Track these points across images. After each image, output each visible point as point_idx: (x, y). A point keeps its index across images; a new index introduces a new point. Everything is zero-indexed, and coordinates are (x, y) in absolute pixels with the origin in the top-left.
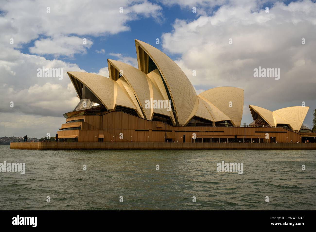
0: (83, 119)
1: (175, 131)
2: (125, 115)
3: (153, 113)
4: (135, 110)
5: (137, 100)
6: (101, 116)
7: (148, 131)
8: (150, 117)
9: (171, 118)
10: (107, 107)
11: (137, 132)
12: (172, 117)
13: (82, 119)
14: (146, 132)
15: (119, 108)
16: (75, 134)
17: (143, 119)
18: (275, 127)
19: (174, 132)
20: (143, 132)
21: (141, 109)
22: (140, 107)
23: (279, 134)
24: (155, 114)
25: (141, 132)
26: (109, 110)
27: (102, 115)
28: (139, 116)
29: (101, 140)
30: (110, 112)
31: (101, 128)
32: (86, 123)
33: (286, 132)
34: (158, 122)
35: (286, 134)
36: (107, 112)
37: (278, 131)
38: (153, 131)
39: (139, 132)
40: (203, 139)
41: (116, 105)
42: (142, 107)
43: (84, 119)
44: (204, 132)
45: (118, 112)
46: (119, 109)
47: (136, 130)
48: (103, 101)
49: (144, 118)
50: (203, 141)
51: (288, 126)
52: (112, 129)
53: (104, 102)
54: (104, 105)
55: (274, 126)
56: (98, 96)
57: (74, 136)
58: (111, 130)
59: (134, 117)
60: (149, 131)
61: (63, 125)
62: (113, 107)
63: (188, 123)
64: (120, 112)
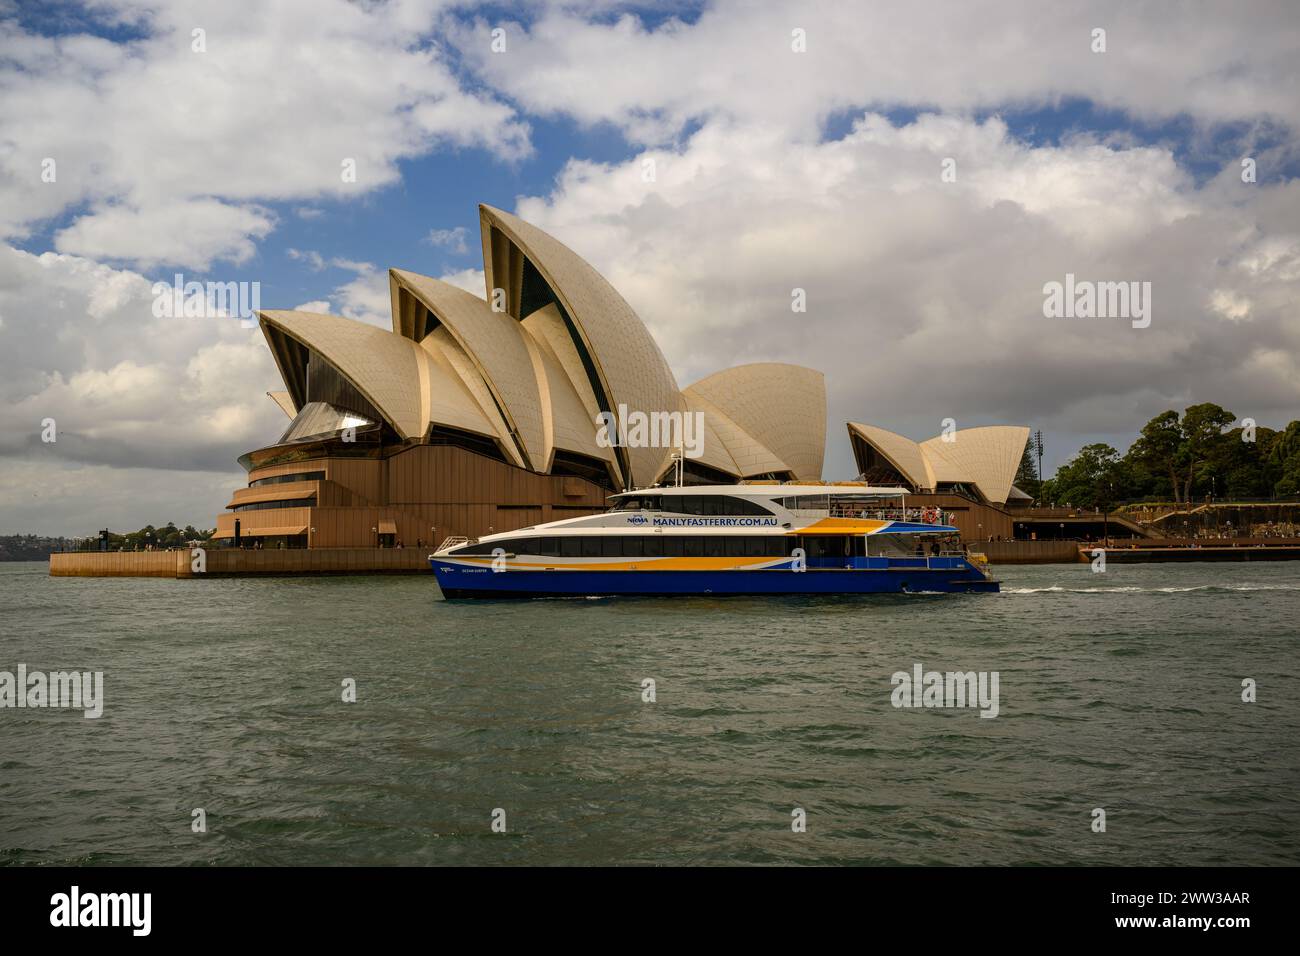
0: (322, 470)
2: (463, 456)
3: (554, 448)
4: (495, 440)
5: (498, 405)
6: (384, 461)
7: (540, 507)
8: (543, 462)
9: (608, 465)
10: (400, 430)
11: (501, 513)
12: (610, 462)
13: (319, 470)
14: (532, 512)
15: (441, 434)
16: (296, 522)
17: (523, 469)
18: (933, 492)
20: (524, 513)
21: (513, 436)
22: (510, 430)
24: (559, 453)
25: (516, 511)
26: (408, 442)
27: (384, 457)
28: (508, 459)
29: (388, 540)
30: (413, 447)
31: (384, 501)
32: (335, 483)
33: (967, 509)
34: (571, 480)
35: (966, 512)
36: (402, 448)
38: (554, 508)
39: (508, 512)
41: (431, 422)
42: (516, 430)
43: (324, 472)
45: (438, 448)
46: (443, 435)
47: (500, 507)
48: (385, 409)
49: (524, 466)
51: (970, 490)
52: (420, 504)
53: (390, 414)
54: (389, 422)
55: (929, 490)
56: (367, 395)
57: (296, 530)
58: (417, 507)
59: (492, 463)
60: (543, 508)
61: (238, 493)
62: (422, 432)
64: (447, 448)
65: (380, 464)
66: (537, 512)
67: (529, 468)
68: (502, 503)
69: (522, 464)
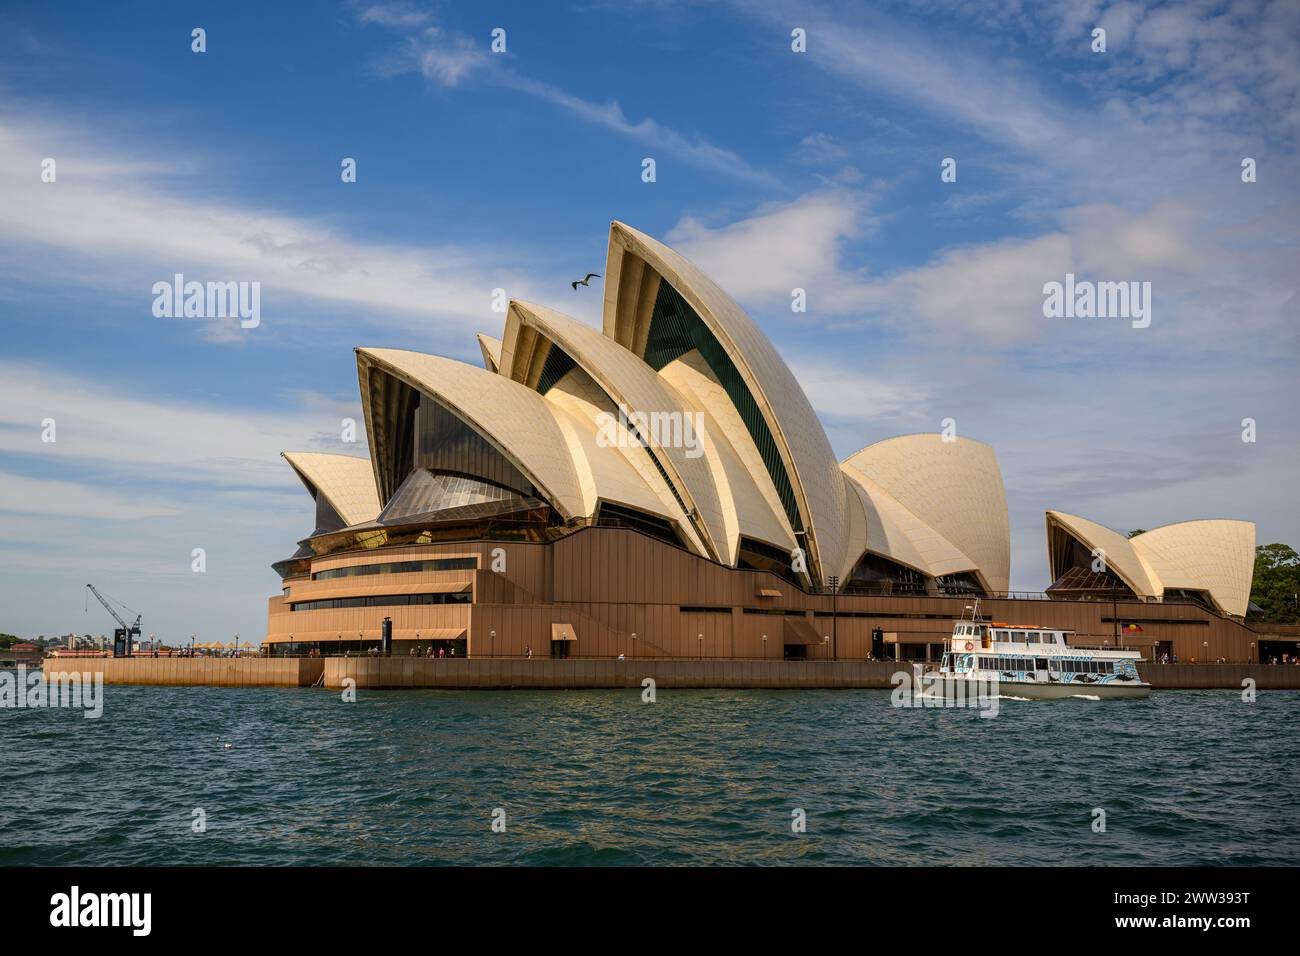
0: (473, 555)
1: (817, 614)
2: (639, 541)
3: (740, 535)
4: (672, 523)
6: (548, 547)
7: (728, 610)
8: (729, 553)
9: (792, 557)
10: (562, 508)
11: (685, 616)
13: (466, 555)
14: (720, 617)
15: (611, 513)
17: (707, 560)
18: (1161, 601)
19: (810, 616)
20: (710, 617)
21: (690, 518)
22: (686, 511)
23: (1182, 628)
24: (746, 543)
25: (701, 615)
26: (573, 522)
27: (547, 542)
28: (688, 544)
29: (561, 648)
30: (581, 530)
31: (548, 597)
32: (492, 573)
35: (1205, 628)
36: (565, 531)
37: (1181, 618)
38: (747, 611)
39: (693, 616)
40: (929, 647)
41: (599, 498)
42: (695, 512)
43: (476, 559)
44: (918, 617)
45: (611, 531)
46: (614, 515)
47: (683, 609)
48: (544, 482)
49: (708, 557)
50: (932, 657)
51: (1201, 599)
53: (547, 486)
54: (550, 497)
55: (1155, 598)
56: (518, 461)
57: (452, 633)
58: (586, 607)
59: (674, 551)
60: (733, 611)
62: (589, 510)
63: (848, 580)
64: (623, 532)
65: (544, 551)
66: (726, 616)
67: (714, 561)
68: (685, 603)
69: (705, 554)
